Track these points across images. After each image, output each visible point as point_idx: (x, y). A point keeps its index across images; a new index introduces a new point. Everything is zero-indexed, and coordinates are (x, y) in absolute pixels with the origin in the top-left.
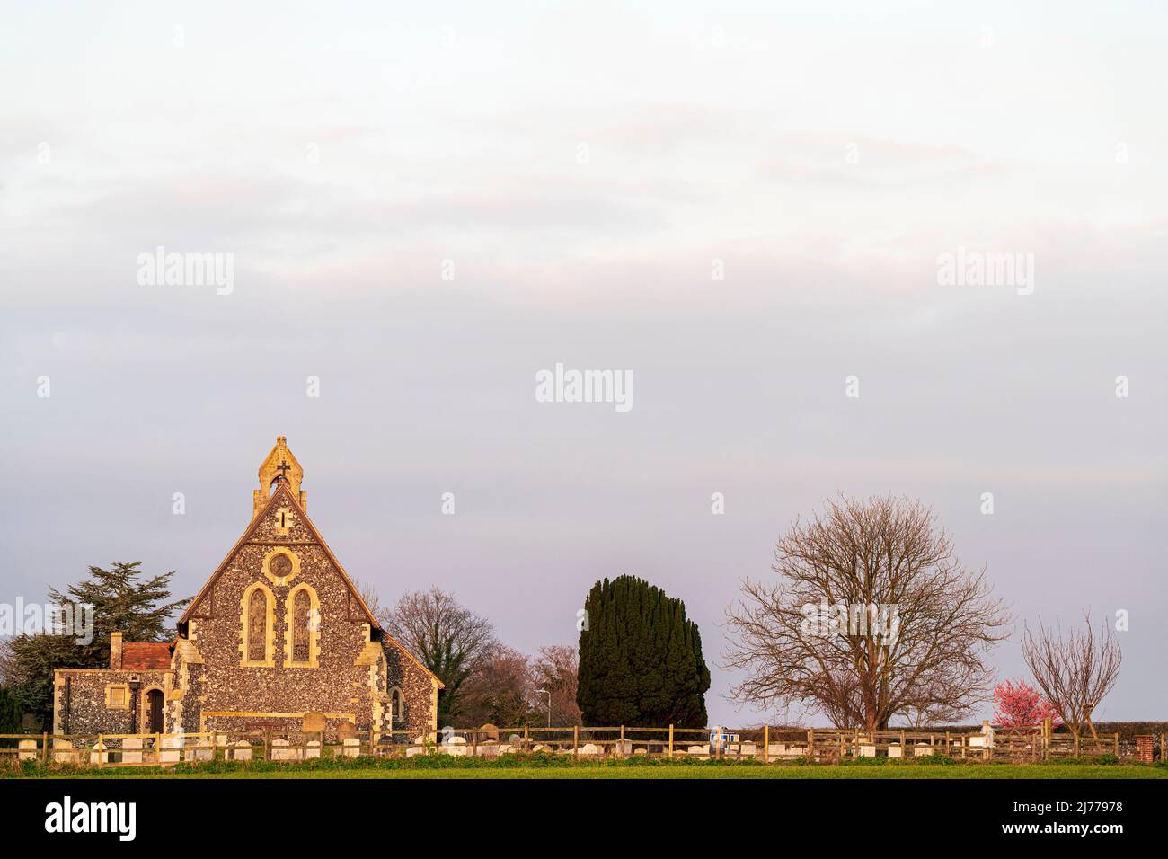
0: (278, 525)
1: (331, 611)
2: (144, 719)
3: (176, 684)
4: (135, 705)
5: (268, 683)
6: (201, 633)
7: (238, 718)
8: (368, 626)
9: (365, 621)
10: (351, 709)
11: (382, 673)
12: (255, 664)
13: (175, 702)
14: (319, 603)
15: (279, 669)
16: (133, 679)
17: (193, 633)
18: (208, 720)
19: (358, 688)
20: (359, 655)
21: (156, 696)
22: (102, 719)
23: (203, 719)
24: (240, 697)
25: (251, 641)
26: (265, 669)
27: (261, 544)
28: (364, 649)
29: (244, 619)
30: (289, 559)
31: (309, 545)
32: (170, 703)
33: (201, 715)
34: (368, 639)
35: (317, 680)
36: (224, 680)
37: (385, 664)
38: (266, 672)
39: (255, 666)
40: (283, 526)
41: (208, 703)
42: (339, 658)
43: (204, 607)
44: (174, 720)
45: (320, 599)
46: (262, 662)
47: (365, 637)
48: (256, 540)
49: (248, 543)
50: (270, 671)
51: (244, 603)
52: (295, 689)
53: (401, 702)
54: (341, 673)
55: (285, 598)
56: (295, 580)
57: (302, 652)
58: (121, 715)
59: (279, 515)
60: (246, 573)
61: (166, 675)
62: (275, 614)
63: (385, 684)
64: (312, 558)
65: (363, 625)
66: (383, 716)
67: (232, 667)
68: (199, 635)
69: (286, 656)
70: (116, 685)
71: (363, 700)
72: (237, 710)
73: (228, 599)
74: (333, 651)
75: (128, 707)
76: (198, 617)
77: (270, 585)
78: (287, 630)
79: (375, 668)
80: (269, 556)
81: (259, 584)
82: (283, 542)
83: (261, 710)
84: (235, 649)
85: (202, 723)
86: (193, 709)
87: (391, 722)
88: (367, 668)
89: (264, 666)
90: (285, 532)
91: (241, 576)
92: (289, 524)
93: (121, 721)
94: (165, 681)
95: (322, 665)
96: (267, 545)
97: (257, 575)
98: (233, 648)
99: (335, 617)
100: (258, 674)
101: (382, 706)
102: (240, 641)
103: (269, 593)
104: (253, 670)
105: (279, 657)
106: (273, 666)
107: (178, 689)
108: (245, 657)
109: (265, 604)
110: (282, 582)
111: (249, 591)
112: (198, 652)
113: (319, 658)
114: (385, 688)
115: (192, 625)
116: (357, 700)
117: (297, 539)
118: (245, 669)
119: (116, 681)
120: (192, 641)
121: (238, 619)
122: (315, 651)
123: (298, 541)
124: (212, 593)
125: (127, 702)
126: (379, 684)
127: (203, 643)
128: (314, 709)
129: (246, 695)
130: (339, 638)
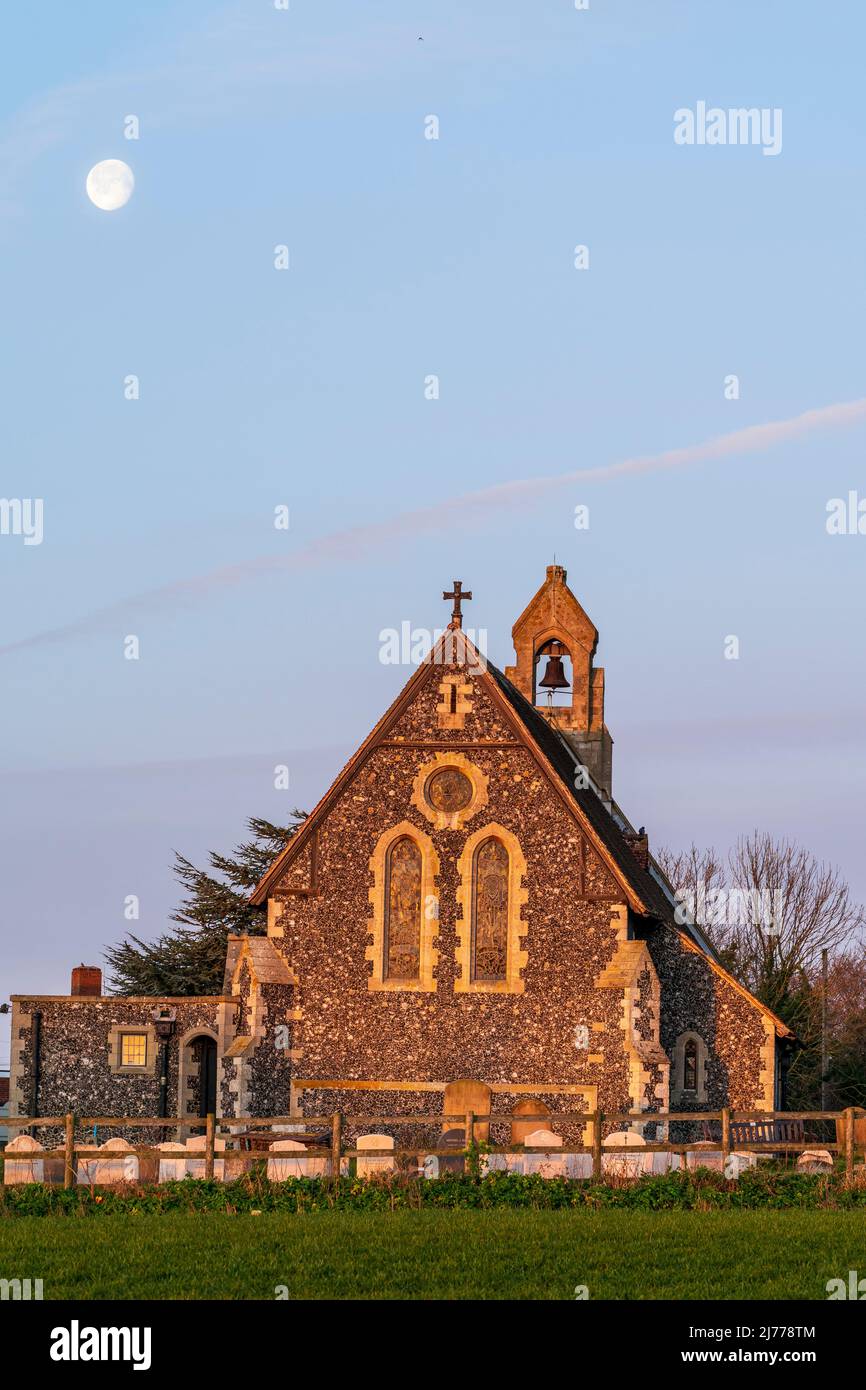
0: (443, 708)
1: (549, 879)
2: (183, 1095)
3: (240, 1025)
4: (167, 1066)
5: (424, 1023)
6: (292, 923)
7: (364, 1092)
8: (620, 908)
9: (615, 900)
10: (589, 1077)
11: (650, 1003)
12: (398, 987)
13: (237, 1061)
14: (524, 864)
15: (445, 995)
16: (164, 1014)
17: (276, 924)
18: (306, 1096)
19: (601, 1034)
20: (604, 967)
21: (205, 1046)
22: (101, 1095)
23: (295, 1094)
24: (369, 1051)
25: (389, 940)
26: (418, 995)
27: (408, 747)
28: (614, 956)
29: (376, 896)
30: (465, 778)
31: (505, 748)
32: (228, 1061)
33: (292, 1086)
34: (622, 936)
35: (521, 1018)
36: (336, 1017)
37: (656, 987)
38: (420, 1002)
39: (398, 989)
40: (453, 710)
41: (305, 1063)
42: (564, 974)
43: (299, 872)
44: (234, 1096)
45: (526, 857)
46: (414, 981)
47: (615, 932)
48: (401, 738)
49: (386, 747)
50: (428, 999)
51: (377, 864)
52: (476, 1035)
53: (701, 1064)
54: (569, 1004)
55: (458, 853)
56: (476, 818)
57: (491, 964)
58: (141, 1086)
59: (445, 689)
60: (381, 805)
61: (221, 1007)
62: (437, 884)
63: (655, 1024)
64: (511, 775)
65: (614, 908)
66: (649, 1090)
67: (352, 992)
68: (288, 927)
69: (460, 969)
70: (132, 1028)
71: (610, 1057)
72: (363, 1077)
73: (344, 857)
74: (553, 959)
75: (153, 1072)
76: (285, 893)
77: (427, 828)
78: (460, 917)
79: (632, 993)
80: (425, 770)
81: (405, 827)
82: (453, 741)
83: (411, 1078)
84: (359, 954)
85: (294, 1102)
86: (275, 1075)
87: (666, 1102)
88: (617, 993)
89: (416, 989)
90: (456, 723)
91: (371, 810)
92: (465, 707)
93: (139, 1098)
94: (220, 1020)
95: (529, 988)
96: (421, 749)
97: (402, 810)
98: (354, 953)
99: (557, 891)
100: (404, 1006)
101: (646, 1069)
102: (370, 940)
103: (425, 844)
104: (395, 998)
105: (447, 972)
106: (434, 990)
107: (245, 1034)
108: (378, 972)
109: (419, 866)
110: (455, 821)
111: (385, 839)
112: (285, 961)
113: (524, 973)
114: (657, 1035)
115: (275, 909)
116: (600, 1059)
117: (482, 736)
118: (379, 995)
119: (130, 1020)
120: (275, 939)
121: (365, 896)
122: (517, 959)
123: (483, 741)
124: (314, 846)
125: (152, 1061)
126: (641, 1025)
127: (295, 943)
128: (515, 1075)
129: (381, 1047)
130: (566, 933)
